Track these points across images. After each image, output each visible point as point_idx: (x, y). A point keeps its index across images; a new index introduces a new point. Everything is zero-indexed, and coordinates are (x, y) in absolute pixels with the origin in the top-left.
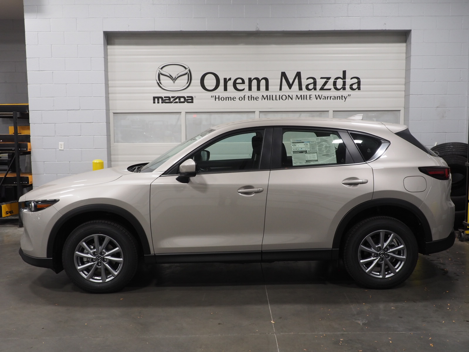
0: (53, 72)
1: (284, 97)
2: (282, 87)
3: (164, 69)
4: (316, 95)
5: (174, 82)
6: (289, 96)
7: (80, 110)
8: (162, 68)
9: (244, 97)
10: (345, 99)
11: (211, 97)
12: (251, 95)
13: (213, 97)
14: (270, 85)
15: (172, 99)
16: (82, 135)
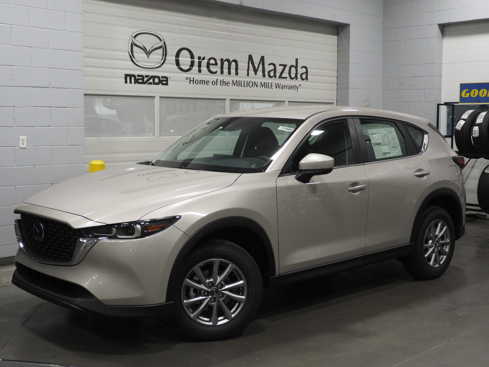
0: (12, 27)
1: (251, 84)
2: (249, 72)
3: (137, 38)
4: (275, 83)
5: (148, 56)
6: (255, 82)
7: (50, 88)
8: (135, 37)
9: (217, 81)
10: (297, 89)
11: (186, 79)
12: (223, 80)
13: (188, 79)
14: (239, 69)
15: (146, 79)
16: (51, 126)
